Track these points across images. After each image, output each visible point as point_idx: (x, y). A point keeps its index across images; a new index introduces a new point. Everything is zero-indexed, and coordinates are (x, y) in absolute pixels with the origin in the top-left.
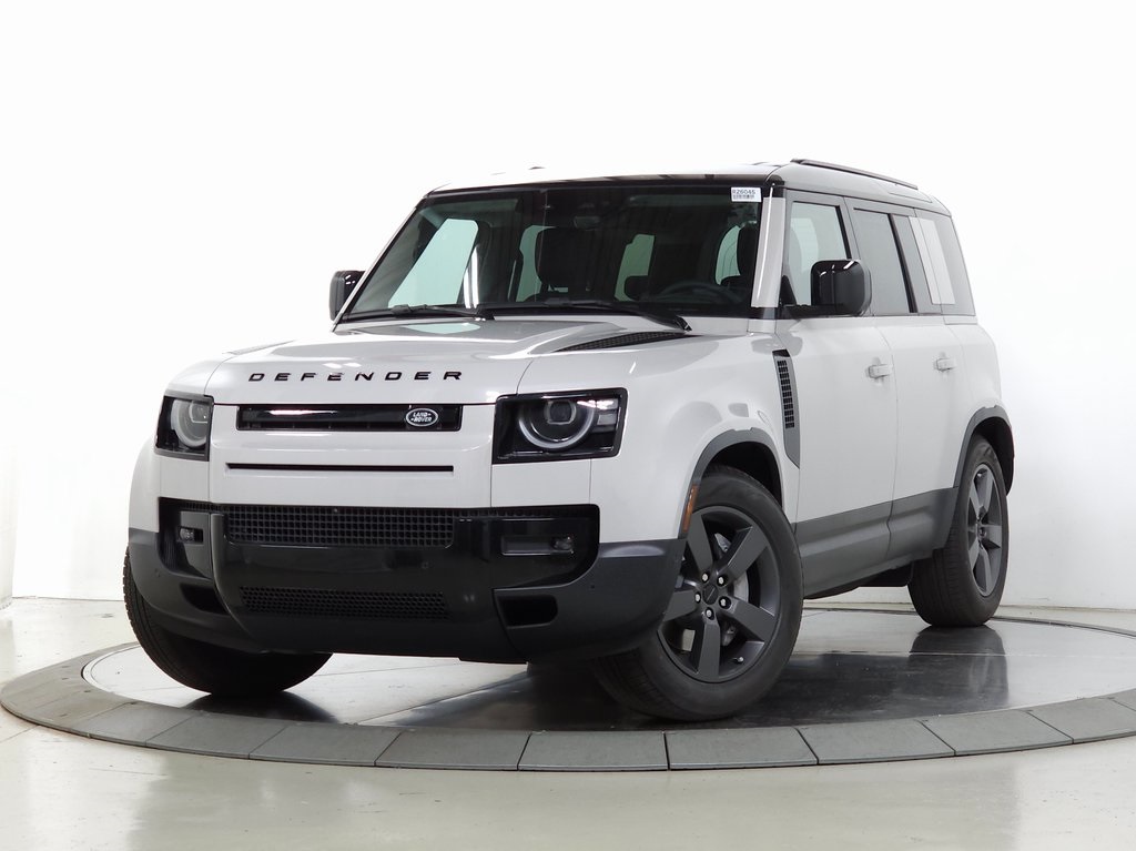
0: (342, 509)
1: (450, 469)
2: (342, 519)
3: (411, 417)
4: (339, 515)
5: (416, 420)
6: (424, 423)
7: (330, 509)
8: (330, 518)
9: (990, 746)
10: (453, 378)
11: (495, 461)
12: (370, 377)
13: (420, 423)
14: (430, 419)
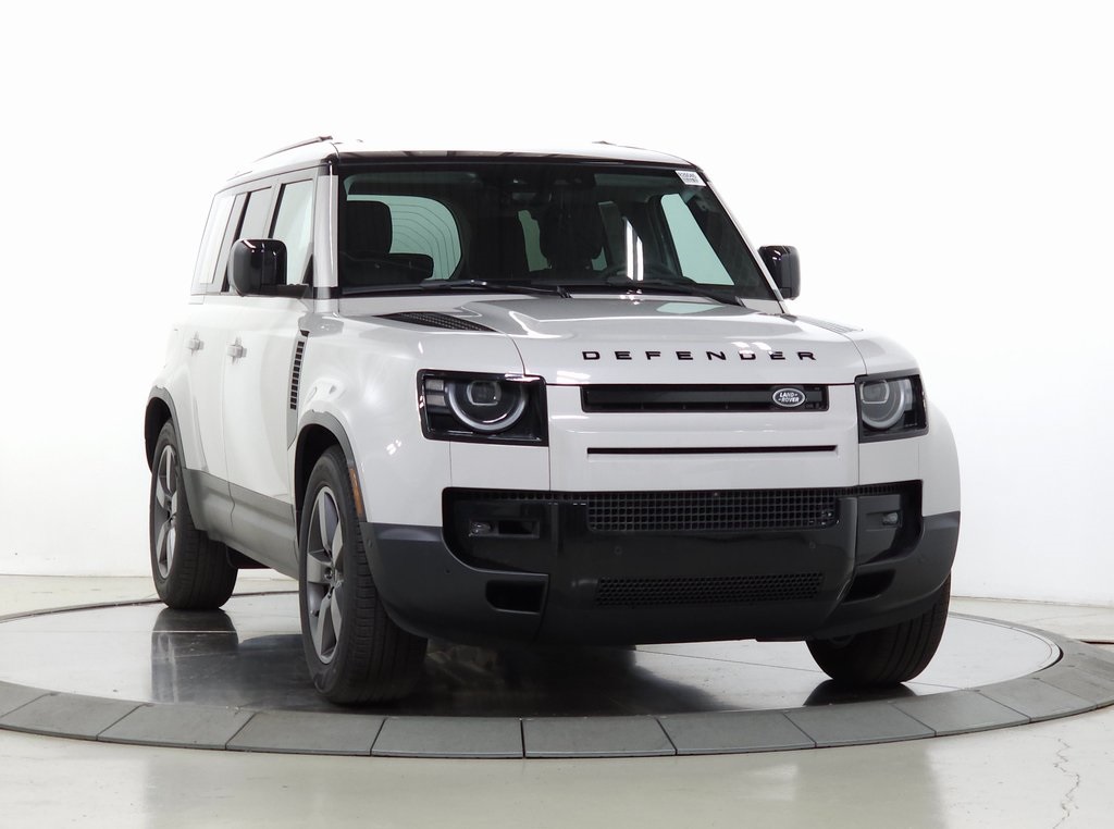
0: (722, 493)
1: (831, 448)
2: (723, 502)
3: (778, 397)
4: (719, 498)
5: (783, 400)
6: (793, 403)
7: (709, 493)
8: (709, 503)
10: (808, 358)
11: (861, 440)
12: (723, 357)
13: (789, 403)
14: (797, 399)
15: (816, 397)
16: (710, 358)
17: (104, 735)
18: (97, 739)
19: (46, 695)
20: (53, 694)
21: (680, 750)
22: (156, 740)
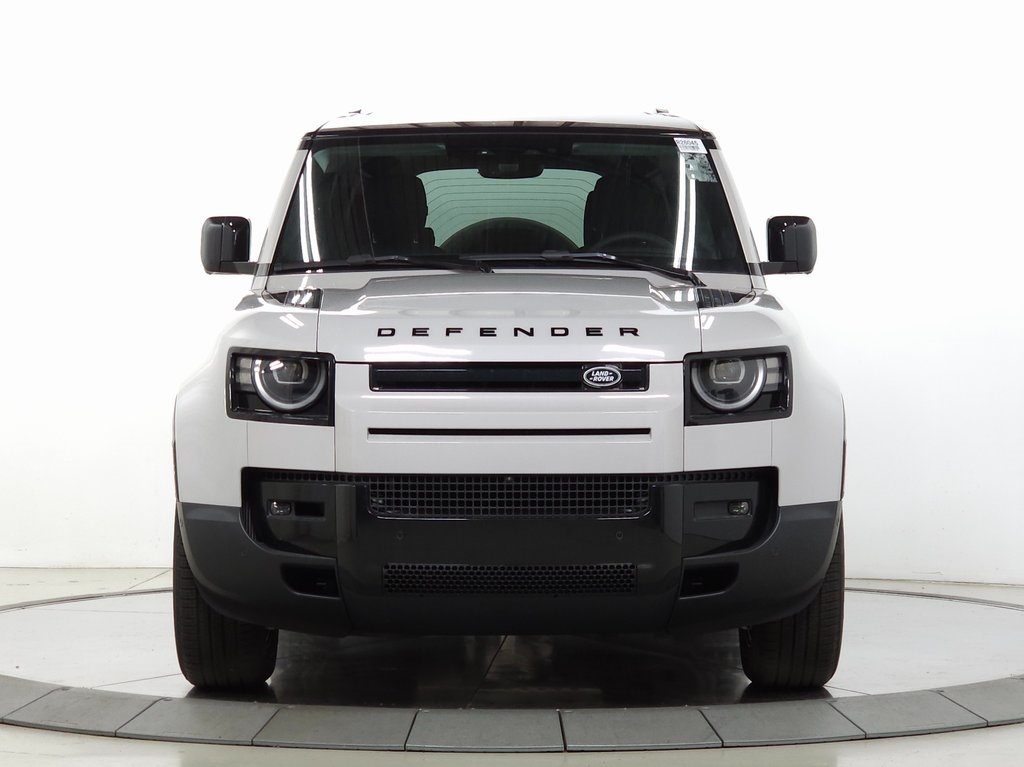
0: (516, 477)
1: (646, 431)
2: (517, 487)
3: (589, 376)
4: (513, 483)
5: (595, 379)
6: (605, 382)
7: (502, 477)
8: (501, 487)
9: (903, 728)
10: (631, 334)
11: (688, 422)
12: (531, 333)
13: (601, 382)
14: (612, 378)
15: (634, 377)
16: (516, 335)
17: (122, 730)
18: (115, 735)
19: (58, 689)
20: (64, 689)
21: (727, 742)
22: (177, 735)
